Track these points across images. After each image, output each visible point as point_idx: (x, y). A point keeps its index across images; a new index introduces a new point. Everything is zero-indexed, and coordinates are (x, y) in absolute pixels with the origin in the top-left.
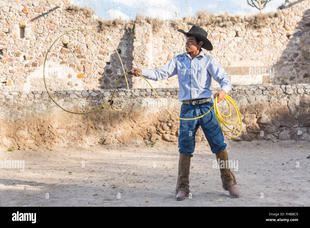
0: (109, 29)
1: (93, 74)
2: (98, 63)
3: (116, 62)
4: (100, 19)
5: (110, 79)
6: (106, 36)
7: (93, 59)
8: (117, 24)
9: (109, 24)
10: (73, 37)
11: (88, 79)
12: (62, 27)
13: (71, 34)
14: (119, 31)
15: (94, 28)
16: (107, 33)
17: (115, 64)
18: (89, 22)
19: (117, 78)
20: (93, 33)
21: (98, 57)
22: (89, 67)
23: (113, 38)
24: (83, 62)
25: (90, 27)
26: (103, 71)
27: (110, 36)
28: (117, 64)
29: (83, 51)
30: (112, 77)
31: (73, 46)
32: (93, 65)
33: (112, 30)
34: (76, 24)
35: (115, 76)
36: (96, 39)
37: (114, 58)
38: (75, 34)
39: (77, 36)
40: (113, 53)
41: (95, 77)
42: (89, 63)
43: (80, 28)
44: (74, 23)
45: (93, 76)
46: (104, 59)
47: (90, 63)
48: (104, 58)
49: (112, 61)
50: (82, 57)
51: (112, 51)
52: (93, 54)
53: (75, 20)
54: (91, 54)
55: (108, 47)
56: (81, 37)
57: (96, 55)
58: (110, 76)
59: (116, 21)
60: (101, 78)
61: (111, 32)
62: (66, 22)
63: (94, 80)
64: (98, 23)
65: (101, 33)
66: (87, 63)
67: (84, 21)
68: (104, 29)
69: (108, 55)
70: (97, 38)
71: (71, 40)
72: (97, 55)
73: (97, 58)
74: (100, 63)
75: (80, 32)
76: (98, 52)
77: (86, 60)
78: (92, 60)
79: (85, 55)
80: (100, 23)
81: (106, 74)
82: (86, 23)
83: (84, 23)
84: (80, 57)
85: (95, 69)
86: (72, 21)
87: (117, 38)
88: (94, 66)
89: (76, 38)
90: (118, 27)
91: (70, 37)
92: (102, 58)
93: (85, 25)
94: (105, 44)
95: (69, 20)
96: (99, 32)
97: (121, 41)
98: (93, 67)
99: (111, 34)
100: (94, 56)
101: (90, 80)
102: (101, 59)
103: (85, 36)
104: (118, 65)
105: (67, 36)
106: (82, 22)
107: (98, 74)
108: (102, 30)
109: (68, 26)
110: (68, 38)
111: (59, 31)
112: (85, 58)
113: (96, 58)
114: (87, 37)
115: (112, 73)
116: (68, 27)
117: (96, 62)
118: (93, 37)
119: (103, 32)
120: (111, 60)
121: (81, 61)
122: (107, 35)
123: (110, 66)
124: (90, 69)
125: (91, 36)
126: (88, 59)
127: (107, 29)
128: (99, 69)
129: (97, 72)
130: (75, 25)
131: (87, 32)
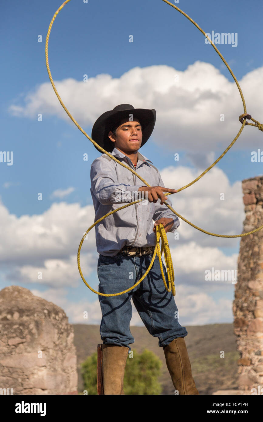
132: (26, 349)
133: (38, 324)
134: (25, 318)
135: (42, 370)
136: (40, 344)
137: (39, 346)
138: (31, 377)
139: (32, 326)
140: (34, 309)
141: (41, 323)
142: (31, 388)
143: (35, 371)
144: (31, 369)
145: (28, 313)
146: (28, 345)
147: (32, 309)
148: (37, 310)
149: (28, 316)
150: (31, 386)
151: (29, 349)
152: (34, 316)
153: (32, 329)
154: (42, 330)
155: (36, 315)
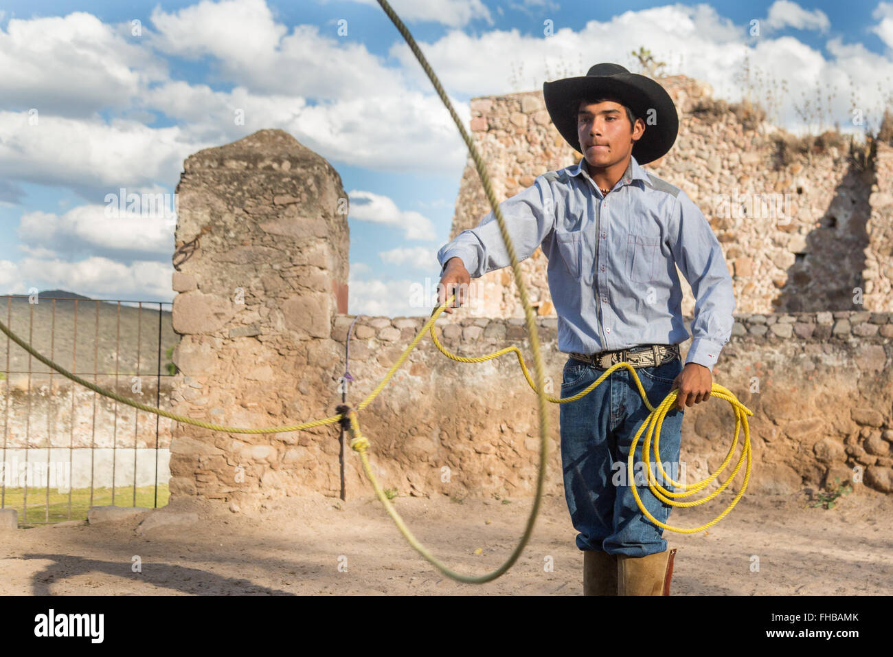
0: (805, 161)
1: (759, 286)
2: (773, 255)
3: (823, 251)
4: (781, 135)
5: (803, 299)
6: (795, 179)
7: (758, 244)
8: (827, 146)
9: (804, 147)
10: (707, 186)
11: (744, 301)
12: (681, 161)
13: (703, 176)
14: (831, 164)
15: (763, 159)
16: (799, 172)
17: (819, 259)
18: (752, 143)
19: (824, 296)
20: (760, 173)
21: (773, 240)
22: (748, 266)
23: (816, 186)
24: (732, 254)
25: (752, 157)
26: (783, 278)
27: (808, 181)
28: (824, 257)
29: (732, 223)
30: (809, 295)
31: (707, 211)
32: (758, 262)
33: (812, 162)
34: (717, 150)
35: (818, 292)
36: (768, 190)
37: (817, 240)
38: (713, 177)
39: (719, 182)
40: (814, 228)
41: (764, 293)
42: (749, 256)
43: (728, 160)
44: (711, 147)
45: (757, 292)
46: (790, 245)
47: (752, 254)
48: (789, 241)
49: (812, 249)
50: (732, 239)
51: (812, 220)
52: (759, 229)
53: (715, 139)
54: (753, 232)
55: (800, 211)
56: (728, 186)
57: (767, 233)
58: (805, 292)
59: (826, 138)
60: (780, 297)
61: (811, 168)
62: (690, 146)
63: (762, 303)
64: (774, 145)
65: (781, 174)
66: (743, 256)
67: (737, 141)
68: (792, 161)
69: (799, 232)
70: (772, 186)
71: (702, 194)
72: (770, 232)
73: (770, 241)
74: (777, 257)
75: (727, 172)
76: (773, 226)
77: (740, 247)
78: (758, 248)
79: (739, 232)
80: (781, 144)
81: (792, 287)
82: (742, 144)
83: (737, 146)
84: (725, 238)
85: (764, 272)
86: (706, 142)
87: (826, 183)
88: (762, 262)
89: (716, 186)
90: (828, 154)
91: (699, 186)
92: (785, 242)
93: (740, 151)
94: (794, 202)
95: (699, 140)
96: (777, 169)
97: (836, 194)
98: (758, 267)
99: (811, 176)
100: (762, 236)
101: (750, 302)
102: (780, 245)
103: (739, 181)
104: (828, 261)
105: (693, 182)
106: (732, 145)
107: (772, 287)
108: (786, 165)
109: (697, 156)
110: (696, 187)
111: (671, 171)
112: (738, 242)
113: (768, 241)
114: (745, 186)
115: (811, 284)
116: (694, 158)
117: (768, 252)
118: (761, 184)
119: (788, 169)
120: (807, 248)
121: (727, 249)
122: (797, 176)
123: (806, 263)
124: (750, 272)
125: (756, 180)
126: (746, 244)
127: (798, 160)
128: (775, 271)
129: (770, 281)
130: (714, 152)
131: (744, 172)
132: (299, 212)
133: (318, 180)
134: (299, 170)
135: (321, 243)
136: (322, 207)
137: (320, 210)
138: (305, 250)
139: (310, 181)
140: (314, 159)
141: (324, 180)
142: (304, 265)
143: (312, 243)
144: (306, 239)
145: (305, 164)
146: (304, 208)
147: (310, 158)
148: (317, 161)
149: (303, 167)
150: (305, 263)
151: (304, 213)
152: (313, 169)
153: (311, 185)
154: (326, 189)
155: (316, 168)
